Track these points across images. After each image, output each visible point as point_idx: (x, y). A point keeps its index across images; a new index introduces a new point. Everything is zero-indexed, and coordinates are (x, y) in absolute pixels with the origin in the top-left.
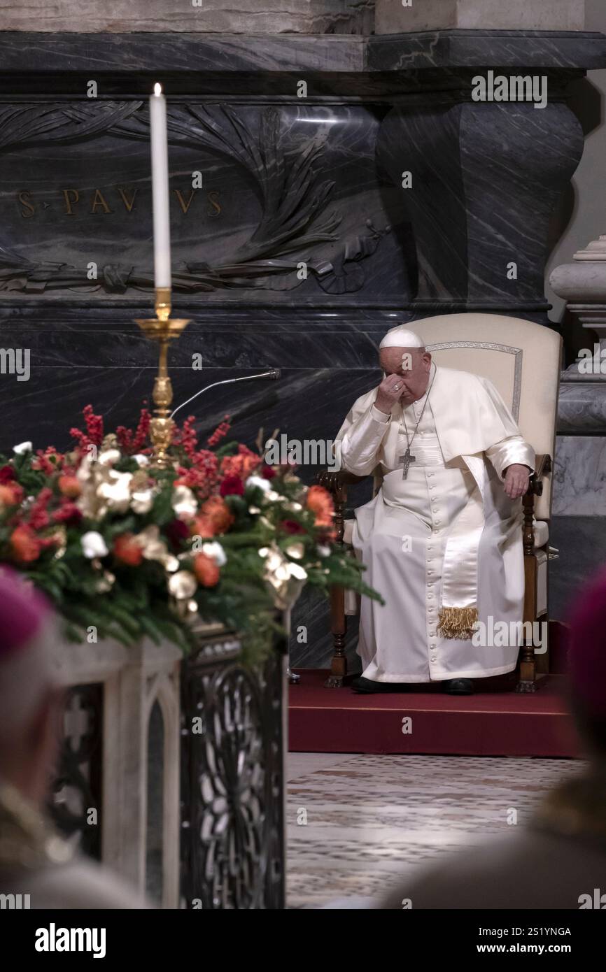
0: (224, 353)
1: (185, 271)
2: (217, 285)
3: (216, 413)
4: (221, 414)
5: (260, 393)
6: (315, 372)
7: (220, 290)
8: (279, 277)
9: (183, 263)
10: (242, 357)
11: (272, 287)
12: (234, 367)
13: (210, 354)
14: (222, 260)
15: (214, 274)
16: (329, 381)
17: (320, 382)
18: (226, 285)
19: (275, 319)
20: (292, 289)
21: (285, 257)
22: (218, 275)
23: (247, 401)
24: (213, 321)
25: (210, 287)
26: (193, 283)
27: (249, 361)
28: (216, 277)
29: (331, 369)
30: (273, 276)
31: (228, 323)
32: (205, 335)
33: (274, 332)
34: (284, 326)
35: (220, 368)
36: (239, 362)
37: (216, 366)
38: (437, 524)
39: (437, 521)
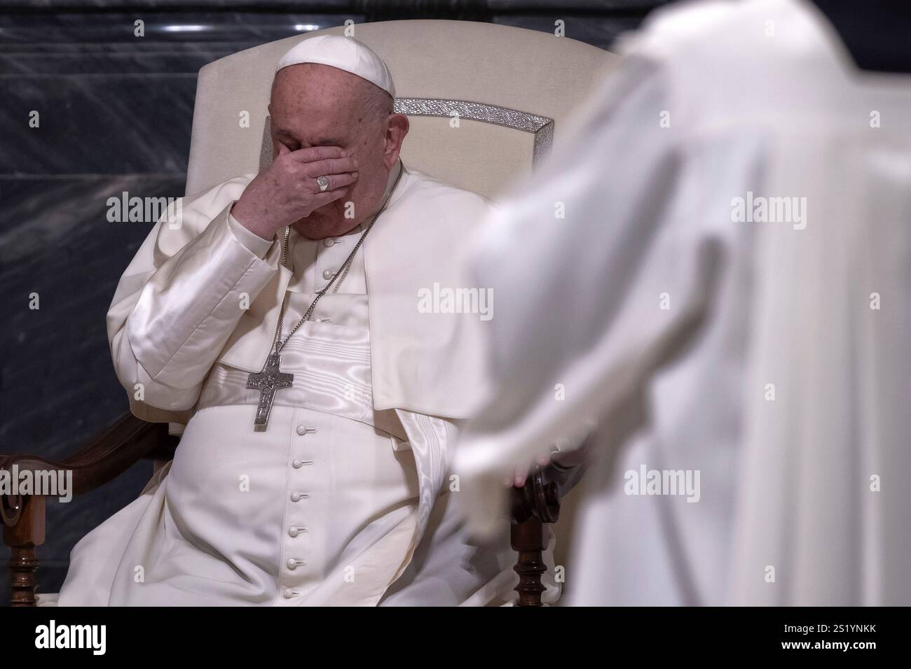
6: (98, 186)
38: (293, 569)
39: (292, 561)
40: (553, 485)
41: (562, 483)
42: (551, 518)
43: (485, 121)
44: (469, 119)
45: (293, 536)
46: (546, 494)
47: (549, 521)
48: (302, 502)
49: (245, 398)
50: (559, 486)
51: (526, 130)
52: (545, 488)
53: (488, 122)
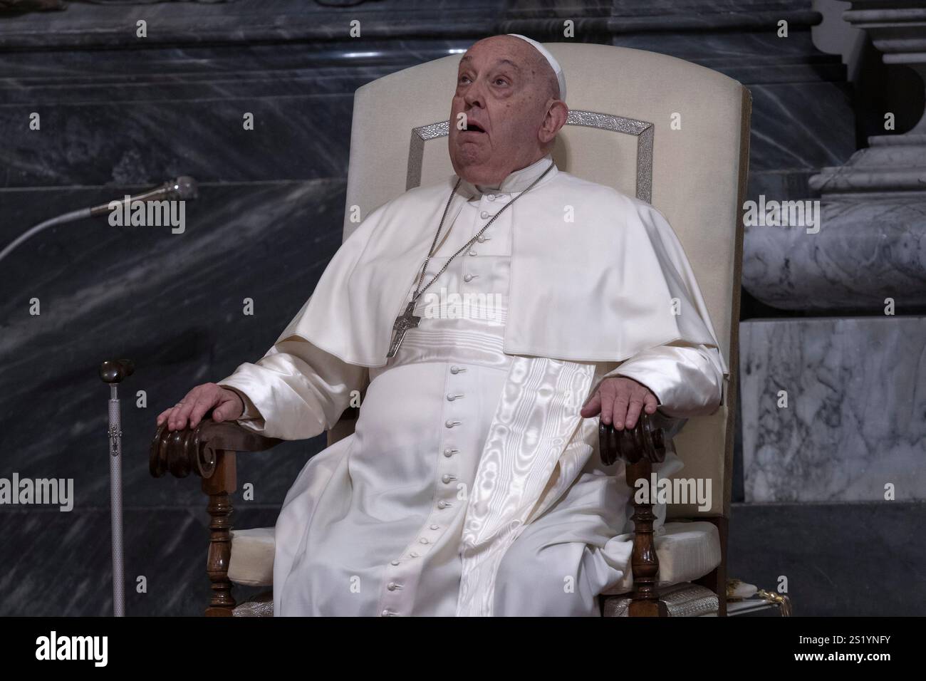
0: (86, 153)
4: (81, 294)
6: (288, 190)
10: (127, 161)
12: (109, 184)
13: (54, 155)
16: (322, 209)
17: (300, 213)
19: (203, 68)
23: (140, 263)
24: (60, 78)
27: (143, 171)
29: (327, 181)
31: (95, 81)
33: (197, 100)
34: (222, 85)
35: (78, 187)
36: (121, 174)
37: (69, 184)
38: (447, 483)
39: (446, 477)
40: (660, 431)
41: (668, 429)
42: (659, 459)
43: (595, 127)
44: (583, 125)
45: (448, 456)
46: (654, 440)
47: (657, 461)
48: (455, 428)
49: (422, 357)
50: (664, 432)
51: (631, 133)
52: (653, 434)
53: (598, 127)
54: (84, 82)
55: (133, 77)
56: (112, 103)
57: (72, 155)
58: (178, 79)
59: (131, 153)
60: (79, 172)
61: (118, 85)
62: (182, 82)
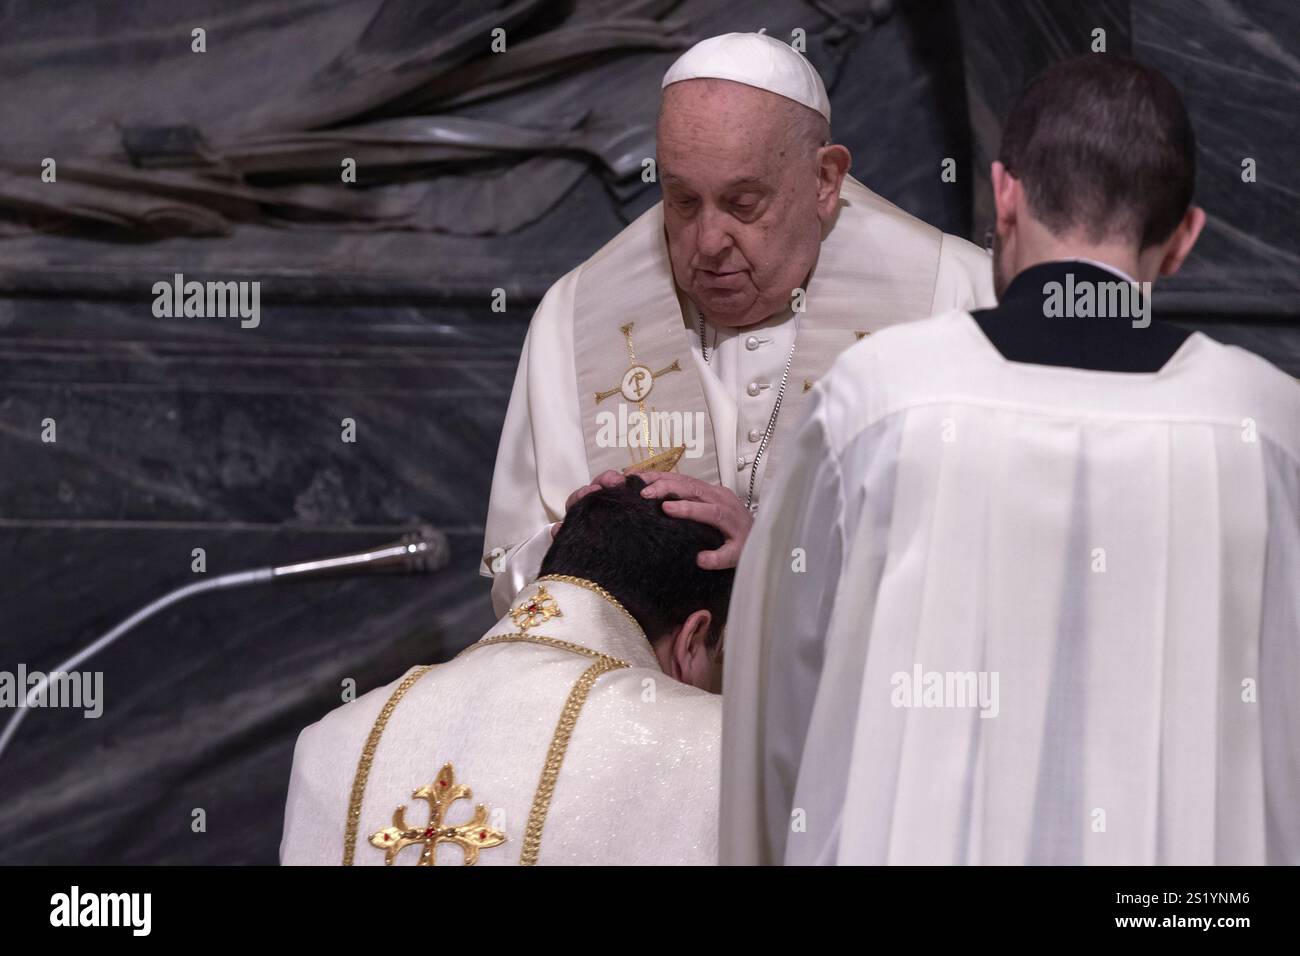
0: (253, 470)
1: (115, 158)
2: (236, 212)
3: (220, 696)
4: (235, 701)
5: (379, 623)
7: (245, 231)
8: (468, 185)
9: (111, 128)
10: (320, 486)
11: (442, 222)
12: (289, 524)
13: (201, 472)
14: (258, 116)
15: (224, 170)
18: (269, 214)
19: (446, 342)
20: (518, 230)
21: (492, 108)
22: (239, 175)
23: (334, 654)
25: (207, 217)
26: (143, 206)
27: (345, 503)
28: (229, 181)
30: (446, 182)
31: (274, 355)
32: (185, 400)
33: (439, 393)
34: (481, 370)
35: (237, 526)
36: (309, 507)
37: (224, 520)
54: (257, 355)
55: (337, 351)
56: (300, 391)
57: (229, 473)
58: (411, 357)
59: (329, 474)
60: (241, 501)
61: (312, 363)
62: (418, 362)
